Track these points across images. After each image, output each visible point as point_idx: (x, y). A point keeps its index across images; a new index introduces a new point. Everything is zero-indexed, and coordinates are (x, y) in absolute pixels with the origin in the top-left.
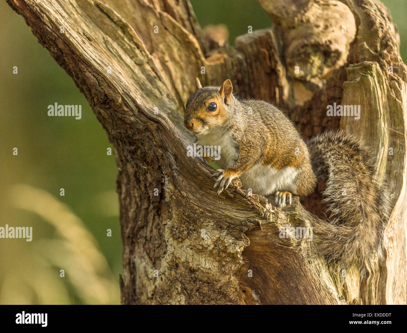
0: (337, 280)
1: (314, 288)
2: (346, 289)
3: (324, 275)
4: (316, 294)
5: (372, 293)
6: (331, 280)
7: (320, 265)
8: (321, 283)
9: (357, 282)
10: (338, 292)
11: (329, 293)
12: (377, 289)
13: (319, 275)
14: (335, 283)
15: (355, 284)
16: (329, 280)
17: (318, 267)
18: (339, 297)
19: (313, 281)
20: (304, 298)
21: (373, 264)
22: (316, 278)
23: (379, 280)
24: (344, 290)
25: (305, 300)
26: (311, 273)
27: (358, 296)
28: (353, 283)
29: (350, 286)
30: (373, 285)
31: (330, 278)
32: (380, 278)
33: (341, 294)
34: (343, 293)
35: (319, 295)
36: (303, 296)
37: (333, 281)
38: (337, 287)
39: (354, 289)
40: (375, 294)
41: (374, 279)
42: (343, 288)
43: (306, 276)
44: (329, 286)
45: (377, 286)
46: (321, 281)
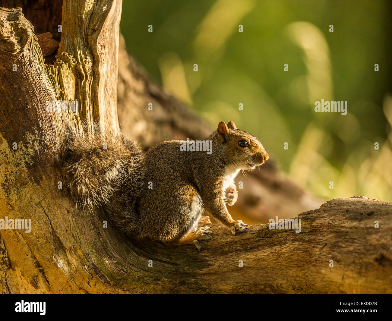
0: (55, 83)
1: (35, 89)
2: (63, 91)
3: (44, 78)
4: (37, 95)
5: (86, 94)
6: (50, 82)
7: (41, 69)
8: (41, 85)
9: (73, 84)
10: (56, 93)
11: (48, 94)
12: (91, 91)
13: (39, 78)
14: (53, 85)
15: (71, 86)
16: (48, 82)
17: (38, 71)
18: (57, 98)
19: (34, 83)
20: (27, 98)
21: (87, 68)
22: (37, 81)
23: (93, 82)
24: (61, 91)
25: (27, 100)
26: (32, 76)
27: (74, 97)
28: (69, 85)
29: (67, 87)
30: (87, 87)
31: (49, 80)
32: (93, 81)
33: (59, 95)
34: (60, 94)
35: (39, 96)
36: (26, 97)
37: (52, 83)
38: (55, 89)
39: (70, 90)
40: (89, 95)
41: (88, 82)
42: (61, 90)
43: (28, 79)
44: (48, 88)
45: (91, 88)
46: (41, 83)
